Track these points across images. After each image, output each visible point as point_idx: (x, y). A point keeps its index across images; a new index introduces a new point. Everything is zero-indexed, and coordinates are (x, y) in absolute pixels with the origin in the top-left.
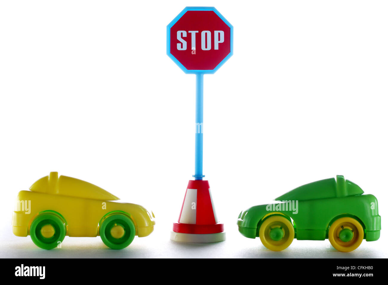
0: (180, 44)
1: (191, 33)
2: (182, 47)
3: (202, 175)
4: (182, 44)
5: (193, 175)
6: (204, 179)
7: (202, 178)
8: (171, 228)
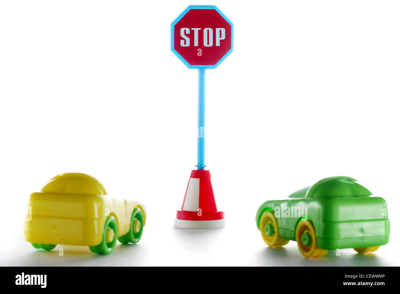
0: (184, 40)
1: (194, 30)
2: (185, 44)
3: (204, 165)
4: (185, 41)
5: (195, 165)
6: (205, 169)
7: (203, 168)
8: (175, 215)
